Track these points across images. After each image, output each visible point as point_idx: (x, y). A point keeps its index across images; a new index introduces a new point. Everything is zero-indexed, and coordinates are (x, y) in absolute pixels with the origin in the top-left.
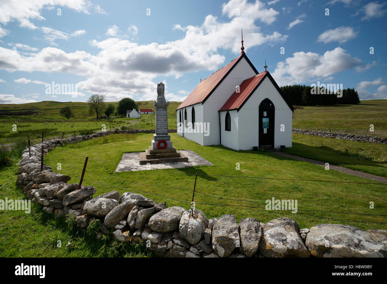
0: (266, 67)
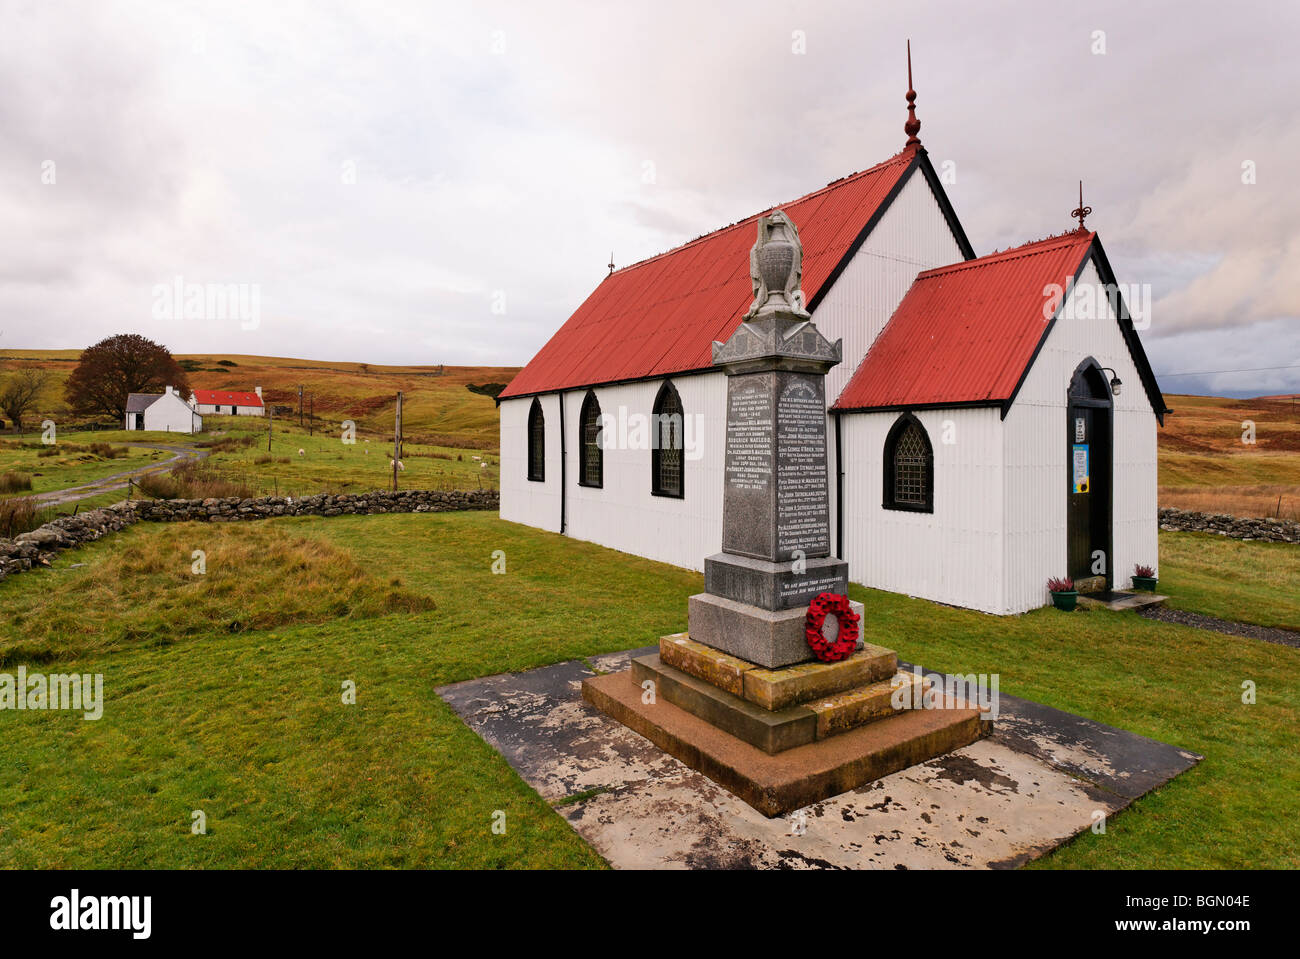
0: (1081, 213)
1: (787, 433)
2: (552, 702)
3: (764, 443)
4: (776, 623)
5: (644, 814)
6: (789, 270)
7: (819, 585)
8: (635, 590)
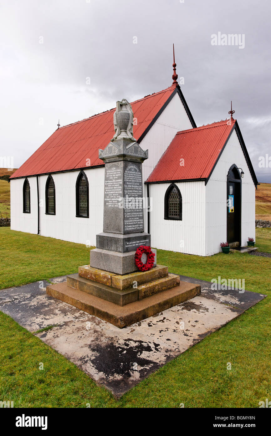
0: (232, 112)
1: (127, 185)
2: (33, 296)
3: (119, 189)
4: (123, 257)
5: (72, 332)
6: (128, 122)
7: (140, 243)
8: (69, 254)
